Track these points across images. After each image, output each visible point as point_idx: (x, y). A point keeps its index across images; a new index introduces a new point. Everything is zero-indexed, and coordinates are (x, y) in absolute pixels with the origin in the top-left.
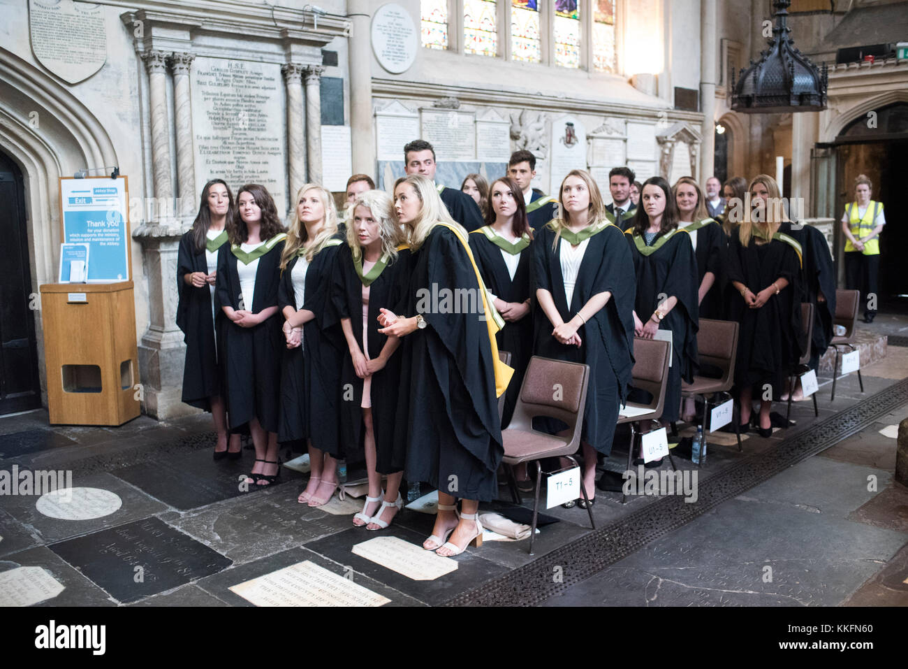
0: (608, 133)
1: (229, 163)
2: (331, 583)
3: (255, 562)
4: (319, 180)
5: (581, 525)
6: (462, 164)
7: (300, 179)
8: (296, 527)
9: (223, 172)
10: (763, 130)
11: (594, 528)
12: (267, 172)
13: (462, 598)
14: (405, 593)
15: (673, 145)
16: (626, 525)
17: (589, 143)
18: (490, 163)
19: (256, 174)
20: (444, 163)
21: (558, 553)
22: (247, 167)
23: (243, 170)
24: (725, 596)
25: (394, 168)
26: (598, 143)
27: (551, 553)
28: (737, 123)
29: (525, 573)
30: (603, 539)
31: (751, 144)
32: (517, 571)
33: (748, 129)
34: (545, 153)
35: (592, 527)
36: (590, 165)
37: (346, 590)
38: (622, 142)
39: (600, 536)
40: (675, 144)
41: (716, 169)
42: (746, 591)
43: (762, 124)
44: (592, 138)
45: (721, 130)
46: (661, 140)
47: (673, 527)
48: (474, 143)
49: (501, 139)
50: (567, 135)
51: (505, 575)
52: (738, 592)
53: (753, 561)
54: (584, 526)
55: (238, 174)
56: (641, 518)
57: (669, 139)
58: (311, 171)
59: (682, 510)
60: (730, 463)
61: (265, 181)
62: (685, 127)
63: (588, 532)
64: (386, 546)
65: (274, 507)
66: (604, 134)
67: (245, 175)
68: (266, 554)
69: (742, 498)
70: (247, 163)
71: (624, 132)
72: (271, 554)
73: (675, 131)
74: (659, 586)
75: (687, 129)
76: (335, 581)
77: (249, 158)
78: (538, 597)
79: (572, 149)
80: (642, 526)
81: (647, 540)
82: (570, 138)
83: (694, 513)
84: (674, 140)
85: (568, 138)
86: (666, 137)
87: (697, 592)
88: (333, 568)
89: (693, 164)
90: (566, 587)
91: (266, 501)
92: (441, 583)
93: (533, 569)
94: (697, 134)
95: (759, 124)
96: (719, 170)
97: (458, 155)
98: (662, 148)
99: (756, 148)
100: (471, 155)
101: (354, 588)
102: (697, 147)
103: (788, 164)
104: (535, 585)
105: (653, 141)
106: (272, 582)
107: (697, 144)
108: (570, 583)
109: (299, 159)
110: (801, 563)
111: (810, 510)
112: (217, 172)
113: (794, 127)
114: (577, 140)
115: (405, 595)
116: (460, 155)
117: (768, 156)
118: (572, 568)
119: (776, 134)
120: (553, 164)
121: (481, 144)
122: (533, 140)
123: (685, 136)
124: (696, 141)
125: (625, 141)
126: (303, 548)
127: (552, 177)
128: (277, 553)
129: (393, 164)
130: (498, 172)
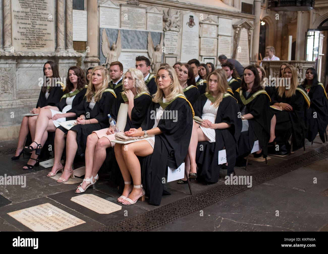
0: (210, 22)
1: (28, 24)
2: (58, 213)
3: (23, 202)
4: (71, 35)
5: (185, 193)
6: (140, 32)
7: (62, 34)
8: (46, 188)
9: (25, 28)
10: (283, 25)
11: (191, 194)
12: (46, 29)
13: (121, 222)
14: (94, 219)
15: (240, 29)
16: (208, 194)
17: (200, 26)
18: (153, 32)
19: (41, 30)
20: (131, 31)
21: (172, 204)
22: (37, 27)
23: (35, 28)
24: (255, 227)
25: (107, 32)
26: (205, 26)
27: (169, 204)
28: (271, 21)
29: (154, 213)
30: (195, 199)
31: (277, 31)
32: (151, 211)
33: (276, 25)
34: (179, 30)
35: (190, 194)
36: (201, 36)
37: (64, 217)
38: (216, 26)
39: (194, 198)
40: (241, 29)
41: (260, 43)
42: (266, 225)
43: (283, 22)
44: (202, 23)
45: (263, 24)
46: (235, 27)
47: (231, 195)
48: (146, 23)
49: (159, 21)
50: (190, 21)
51: (144, 213)
52: (262, 225)
53: (270, 212)
54: (187, 193)
55: (32, 30)
56: (215, 191)
57: (238, 26)
58: (67, 30)
59: (236, 188)
60: (261, 169)
61: (46, 34)
62: (246, 21)
63: (188, 196)
64: (88, 198)
65: (37, 180)
66: (207, 22)
67: (36, 30)
68: (29, 199)
69: (266, 184)
70: (37, 24)
71: (217, 22)
72: (31, 199)
73: (242, 22)
74: (221, 221)
75: (247, 22)
76: (60, 212)
77: (38, 22)
78: (160, 224)
79: (192, 28)
80: (215, 194)
81: (217, 201)
82: (191, 23)
83: (242, 190)
84: (241, 27)
85: (190, 23)
86: (237, 25)
87: (241, 225)
88: (60, 207)
89: (250, 39)
90: (174, 220)
91: (33, 177)
92: (112, 215)
93: (159, 211)
94: (252, 25)
95: (281, 22)
96: (262, 43)
97: (138, 27)
98: (235, 31)
99: (279, 34)
100: (144, 28)
101: (68, 216)
102: (252, 31)
103: (294, 41)
104: (159, 218)
105: (231, 27)
106: (29, 212)
107: (252, 29)
108: (176, 218)
109: (61, 24)
110: (294, 213)
111: (300, 190)
112: (22, 28)
113: (298, 23)
114: (195, 24)
115: (93, 220)
116: (139, 28)
117: (285, 37)
118: (178, 211)
119: (289, 27)
120: (183, 34)
121: (149, 23)
122: (174, 23)
123: (246, 25)
124: (251, 28)
125: (218, 26)
126: (47, 197)
127: (182, 41)
128: (34, 199)
129: (107, 30)
130: (156, 37)
